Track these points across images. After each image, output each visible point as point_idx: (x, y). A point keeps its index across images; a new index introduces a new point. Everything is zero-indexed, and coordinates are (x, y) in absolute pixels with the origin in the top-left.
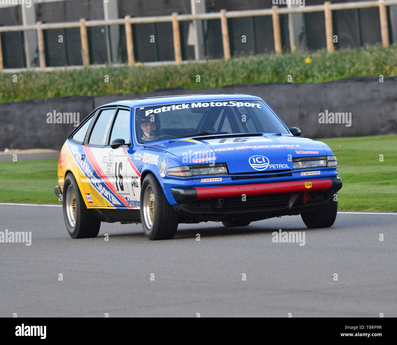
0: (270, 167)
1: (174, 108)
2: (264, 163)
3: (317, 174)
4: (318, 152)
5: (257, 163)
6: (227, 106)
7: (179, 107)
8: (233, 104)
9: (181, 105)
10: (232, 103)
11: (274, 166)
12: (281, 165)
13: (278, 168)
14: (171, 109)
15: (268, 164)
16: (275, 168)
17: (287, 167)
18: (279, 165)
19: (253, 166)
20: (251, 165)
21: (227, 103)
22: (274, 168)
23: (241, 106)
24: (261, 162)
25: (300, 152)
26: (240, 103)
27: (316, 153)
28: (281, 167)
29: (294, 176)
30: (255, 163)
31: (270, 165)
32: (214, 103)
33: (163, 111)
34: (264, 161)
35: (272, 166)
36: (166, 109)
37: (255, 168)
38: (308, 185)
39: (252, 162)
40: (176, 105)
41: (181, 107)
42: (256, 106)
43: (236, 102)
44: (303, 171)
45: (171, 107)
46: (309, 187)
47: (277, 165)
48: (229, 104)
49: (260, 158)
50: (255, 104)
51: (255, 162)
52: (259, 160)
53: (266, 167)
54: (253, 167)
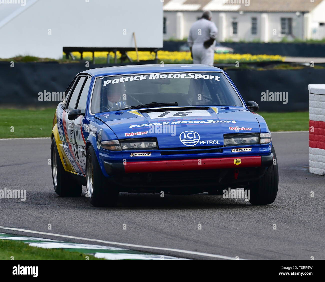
0: (200, 143)
1: (132, 78)
2: (195, 139)
3: (248, 151)
4: (252, 129)
5: (187, 139)
6: (185, 78)
7: (137, 78)
8: (191, 77)
9: (139, 76)
10: (191, 75)
11: (204, 142)
12: (211, 142)
13: (208, 144)
14: (129, 79)
15: (199, 140)
16: (206, 144)
17: (218, 144)
18: (210, 141)
19: (183, 141)
20: (181, 141)
21: (185, 75)
22: (204, 144)
23: (199, 78)
24: (192, 138)
25: (233, 128)
26: (199, 75)
27: (249, 130)
28: (211, 143)
29: (225, 152)
30: (185, 139)
31: (200, 141)
32: (173, 75)
33: (121, 82)
34: (195, 137)
35: (202, 142)
36: (124, 80)
37: (184, 143)
38: (237, 162)
39: (183, 138)
40: (134, 76)
41: (139, 78)
42: (214, 79)
43: (194, 74)
44: (234, 148)
45: (129, 77)
46: (238, 164)
47: (207, 141)
48: (187, 76)
49: (192, 134)
50: (213, 77)
51: (185, 137)
52: (190, 135)
53: (196, 143)
54: (183, 143)
